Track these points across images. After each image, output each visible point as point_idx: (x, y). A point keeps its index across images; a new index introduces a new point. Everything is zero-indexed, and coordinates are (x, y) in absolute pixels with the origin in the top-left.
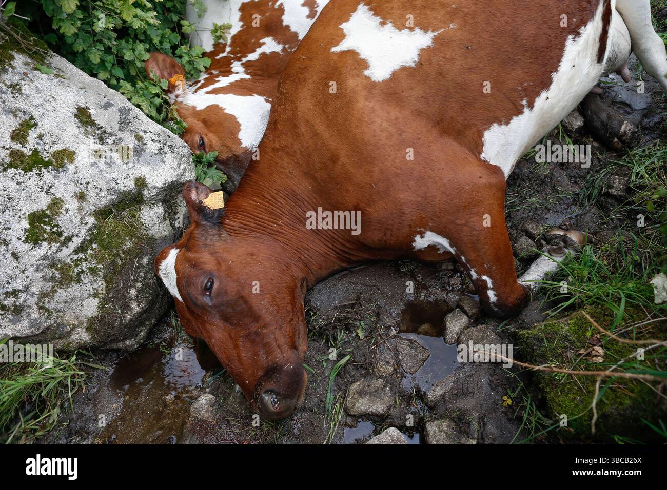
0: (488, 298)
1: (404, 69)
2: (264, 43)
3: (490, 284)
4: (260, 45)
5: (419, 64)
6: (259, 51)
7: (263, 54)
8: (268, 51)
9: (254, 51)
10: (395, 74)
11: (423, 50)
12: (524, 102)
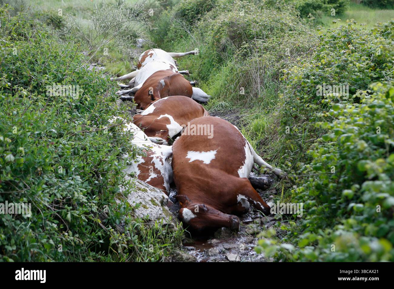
0: (262, 208)
1: (213, 160)
2: (151, 175)
3: (260, 204)
4: (150, 176)
5: (216, 158)
6: (150, 178)
7: (152, 178)
8: (153, 177)
9: (148, 178)
10: (211, 161)
11: (215, 155)
12: (243, 162)
